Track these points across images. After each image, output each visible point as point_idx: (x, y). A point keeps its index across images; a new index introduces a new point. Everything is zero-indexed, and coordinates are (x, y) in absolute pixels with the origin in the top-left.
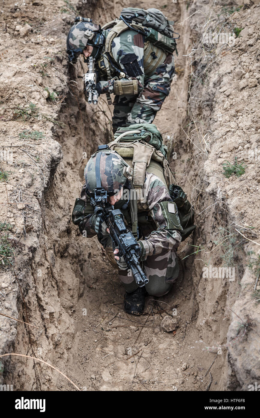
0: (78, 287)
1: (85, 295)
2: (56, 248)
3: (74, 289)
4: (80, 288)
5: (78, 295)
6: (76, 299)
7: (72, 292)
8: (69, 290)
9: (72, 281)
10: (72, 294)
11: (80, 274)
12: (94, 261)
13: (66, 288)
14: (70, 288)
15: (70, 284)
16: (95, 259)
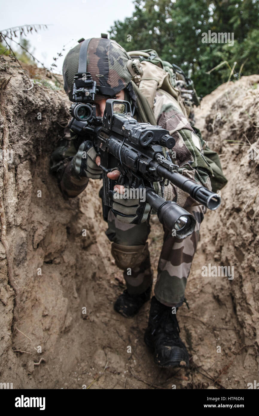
0: (64, 313)
1: (73, 330)
2: (36, 235)
3: (55, 316)
4: (66, 316)
5: (61, 328)
6: (54, 337)
7: (48, 320)
8: (44, 316)
9: (54, 302)
10: (47, 326)
11: (73, 294)
12: (99, 285)
13: (40, 312)
14: (46, 313)
15: (50, 306)
16: (100, 282)
